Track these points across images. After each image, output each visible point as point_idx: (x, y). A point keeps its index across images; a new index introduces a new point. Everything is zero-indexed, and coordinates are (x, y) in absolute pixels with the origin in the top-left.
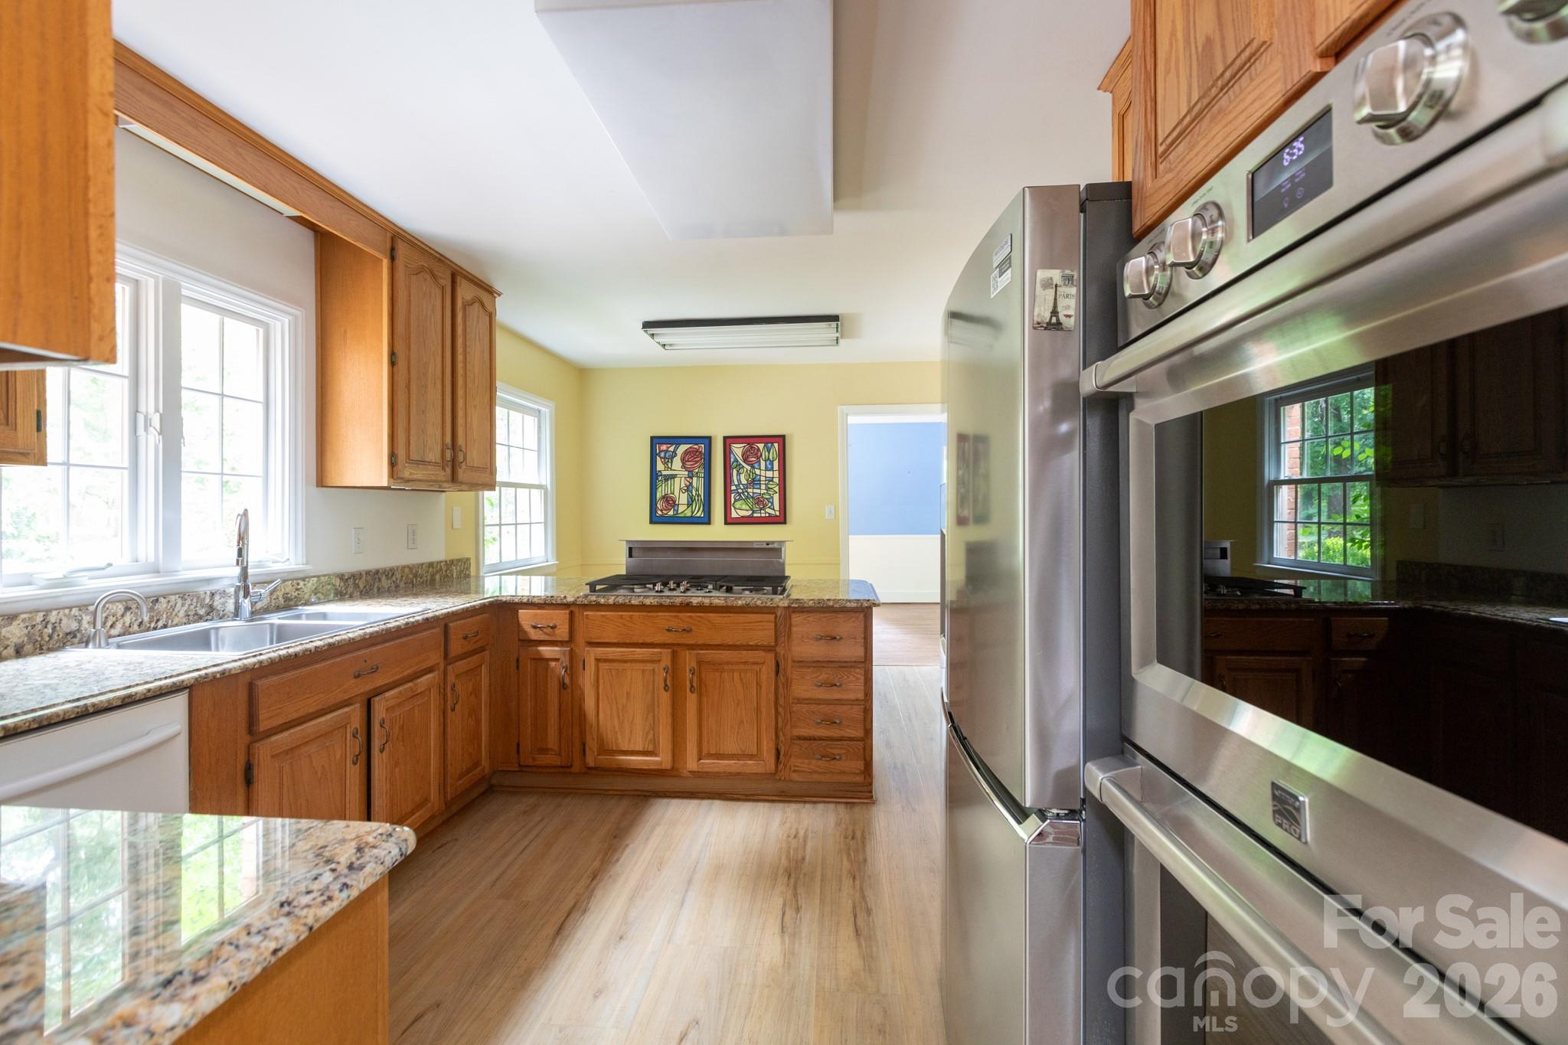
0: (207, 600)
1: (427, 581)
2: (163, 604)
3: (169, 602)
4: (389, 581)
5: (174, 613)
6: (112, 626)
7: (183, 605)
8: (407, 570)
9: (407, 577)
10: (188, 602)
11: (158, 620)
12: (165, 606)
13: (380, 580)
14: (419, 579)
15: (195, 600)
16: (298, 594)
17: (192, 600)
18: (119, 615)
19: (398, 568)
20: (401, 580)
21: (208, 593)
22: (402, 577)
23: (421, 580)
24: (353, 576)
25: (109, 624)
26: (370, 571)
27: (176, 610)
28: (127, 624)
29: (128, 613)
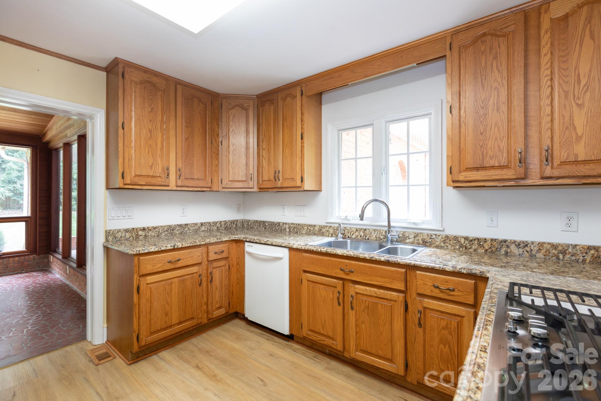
0: (384, 233)
2: (367, 232)
3: (369, 231)
4: (521, 250)
5: (371, 235)
6: (352, 235)
7: (374, 233)
9: (548, 251)
10: (376, 233)
11: (366, 236)
12: (368, 232)
13: (508, 247)
14: (568, 256)
15: (379, 232)
16: (432, 241)
17: (378, 232)
18: (354, 232)
19: (533, 243)
20: (538, 252)
21: (384, 231)
25: (352, 234)
27: (372, 234)
28: (357, 235)
29: (357, 232)
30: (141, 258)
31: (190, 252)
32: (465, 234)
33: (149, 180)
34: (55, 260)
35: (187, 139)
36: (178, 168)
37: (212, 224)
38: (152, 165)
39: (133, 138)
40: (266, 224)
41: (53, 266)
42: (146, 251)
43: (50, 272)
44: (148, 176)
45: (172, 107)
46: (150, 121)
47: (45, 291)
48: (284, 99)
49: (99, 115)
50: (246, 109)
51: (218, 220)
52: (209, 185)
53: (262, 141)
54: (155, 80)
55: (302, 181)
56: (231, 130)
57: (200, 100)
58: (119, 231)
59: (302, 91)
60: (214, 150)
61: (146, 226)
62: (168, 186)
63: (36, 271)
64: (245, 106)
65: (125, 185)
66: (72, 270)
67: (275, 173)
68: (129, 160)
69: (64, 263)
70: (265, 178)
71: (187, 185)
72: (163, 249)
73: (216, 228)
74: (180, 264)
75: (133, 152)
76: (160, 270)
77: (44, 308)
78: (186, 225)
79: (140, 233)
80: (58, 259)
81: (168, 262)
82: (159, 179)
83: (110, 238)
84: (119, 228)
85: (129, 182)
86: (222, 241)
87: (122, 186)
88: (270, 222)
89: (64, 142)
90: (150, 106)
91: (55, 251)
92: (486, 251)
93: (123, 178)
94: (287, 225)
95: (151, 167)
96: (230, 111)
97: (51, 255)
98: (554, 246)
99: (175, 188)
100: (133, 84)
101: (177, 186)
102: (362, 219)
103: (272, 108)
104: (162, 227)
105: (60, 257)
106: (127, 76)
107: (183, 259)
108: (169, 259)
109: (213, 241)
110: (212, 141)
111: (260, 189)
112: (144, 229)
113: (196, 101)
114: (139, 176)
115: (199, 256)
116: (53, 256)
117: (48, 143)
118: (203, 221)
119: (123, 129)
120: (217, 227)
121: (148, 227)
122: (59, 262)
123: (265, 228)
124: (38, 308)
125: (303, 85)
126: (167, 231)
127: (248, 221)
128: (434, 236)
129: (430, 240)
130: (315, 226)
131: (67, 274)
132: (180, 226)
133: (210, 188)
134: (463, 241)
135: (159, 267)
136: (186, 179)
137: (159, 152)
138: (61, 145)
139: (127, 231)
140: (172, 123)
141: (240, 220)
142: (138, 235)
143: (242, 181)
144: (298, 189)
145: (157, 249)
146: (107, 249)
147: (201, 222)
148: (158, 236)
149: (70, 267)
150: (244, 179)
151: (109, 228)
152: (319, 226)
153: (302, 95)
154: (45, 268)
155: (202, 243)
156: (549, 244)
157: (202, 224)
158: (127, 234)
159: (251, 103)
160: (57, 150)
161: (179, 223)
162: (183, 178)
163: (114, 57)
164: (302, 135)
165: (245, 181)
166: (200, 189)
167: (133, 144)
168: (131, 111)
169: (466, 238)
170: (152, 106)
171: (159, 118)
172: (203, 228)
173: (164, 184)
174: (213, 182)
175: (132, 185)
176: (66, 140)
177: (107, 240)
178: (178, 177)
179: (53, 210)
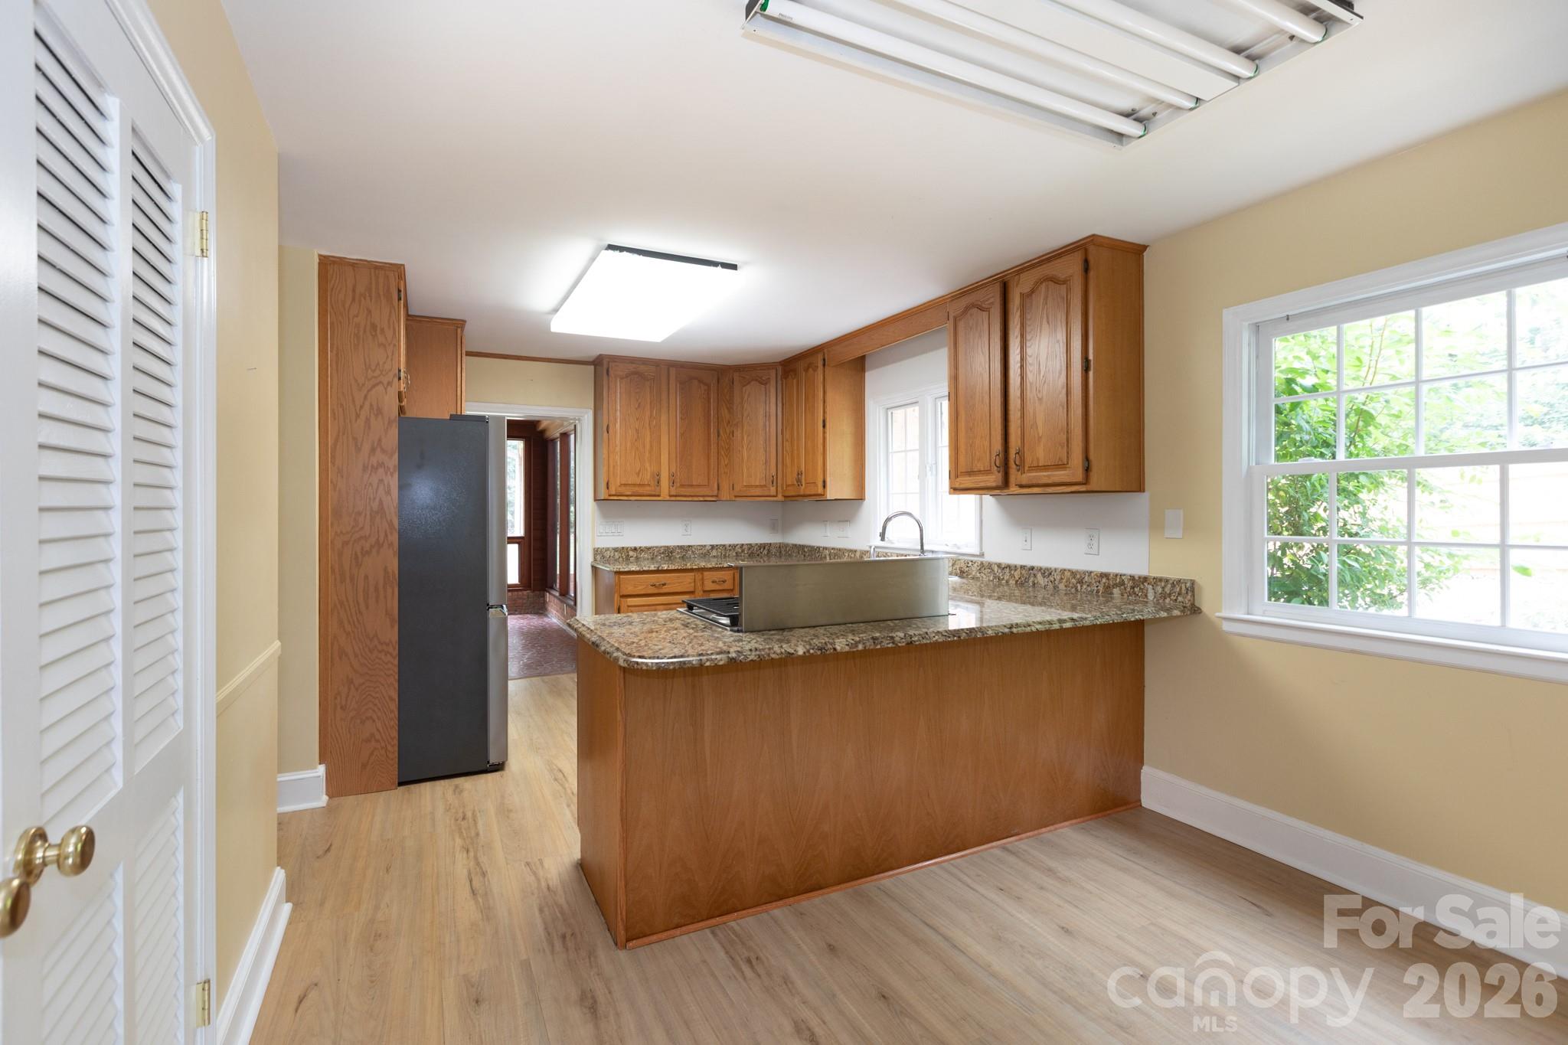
1: (1098, 592)
4: (1046, 580)
8: (1067, 574)
9: (1068, 580)
13: (1035, 576)
14: (1085, 587)
19: (1056, 570)
20: (1060, 582)
22: (1062, 579)
23: (1089, 589)
24: (1009, 566)
26: (1024, 566)
30: (621, 577)
31: (678, 577)
32: (998, 561)
33: (636, 489)
34: (552, 599)
35: (682, 435)
36: (671, 473)
37: (728, 548)
38: (640, 471)
39: (618, 442)
40: (806, 550)
41: (549, 608)
42: (626, 570)
43: (546, 616)
44: (634, 485)
45: (664, 396)
46: (637, 419)
47: (540, 634)
48: (806, 370)
49: (586, 416)
50: (765, 383)
51: (737, 543)
52: (715, 493)
53: (786, 429)
54: (642, 368)
55: (824, 487)
56: (745, 415)
57: (700, 381)
58: (607, 549)
59: (824, 360)
60: (723, 444)
61: (637, 545)
62: (659, 496)
63: (531, 613)
64: (764, 378)
65: (610, 496)
66: (569, 609)
67: (798, 474)
68: (614, 467)
69: (562, 601)
70: (789, 483)
71: (682, 493)
72: (645, 569)
73: (734, 554)
74: (664, 590)
75: (618, 458)
76: (642, 592)
77: (539, 648)
78: (689, 546)
79: (631, 553)
80: (555, 596)
81: (652, 586)
82: (648, 488)
83: (598, 557)
84: (608, 546)
85: (614, 493)
86: (723, 567)
87: (607, 497)
88: (810, 546)
89: (561, 432)
90: (637, 401)
91: (552, 588)
92: (1017, 581)
93: (608, 488)
94: (827, 551)
95: (638, 474)
96: (744, 388)
97: (547, 591)
98: (1073, 573)
99: (668, 498)
100: (618, 380)
101: (670, 496)
102: (883, 539)
103: (795, 381)
104: (657, 547)
105: (557, 594)
106: (611, 372)
107: (669, 584)
108: (653, 581)
109: (710, 566)
110: (718, 432)
111: (785, 497)
112: (635, 549)
113: (696, 382)
114: (625, 485)
115: (690, 583)
116: (549, 593)
117: (543, 432)
118: (715, 543)
119: (608, 432)
120: (736, 553)
121: (640, 548)
122: (556, 600)
123: (805, 556)
124: (533, 646)
125: (825, 351)
126: (663, 553)
127: (786, 545)
128: (970, 563)
129: (967, 569)
130: (856, 551)
131: (564, 616)
132: (681, 547)
133: (717, 496)
134: (996, 569)
135: (640, 590)
136: (682, 486)
137: (647, 454)
138: (558, 435)
139: (616, 550)
140: (664, 418)
141: (776, 543)
142: (628, 555)
143: (761, 486)
144: (819, 498)
145: (638, 569)
146: (595, 569)
147: (712, 544)
148: (652, 559)
149: (568, 605)
150: (763, 483)
151: (597, 546)
152: (861, 551)
153: (824, 365)
154: (540, 610)
155: (695, 567)
156: (1069, 570)
157: (713, 547)
158: (616, 554)
159: (773, 373)
160: (553, 441)
161: (680, 544)
162: (678, 485)
163: (598, 353)
164: (824, 421)
165: (765, 486)
166: (701, 499)
167: (618, 449)
168: (616, 411)
169: (999, 565)
170: (640, 401)
171: (648, 413)
172: (714, 553)
173: (653, 493)
174: (720, 488)
175: (618, 496)
176: (563, 430)
177: (595, 560)
178: (671, 484)
179: (549, 528)
